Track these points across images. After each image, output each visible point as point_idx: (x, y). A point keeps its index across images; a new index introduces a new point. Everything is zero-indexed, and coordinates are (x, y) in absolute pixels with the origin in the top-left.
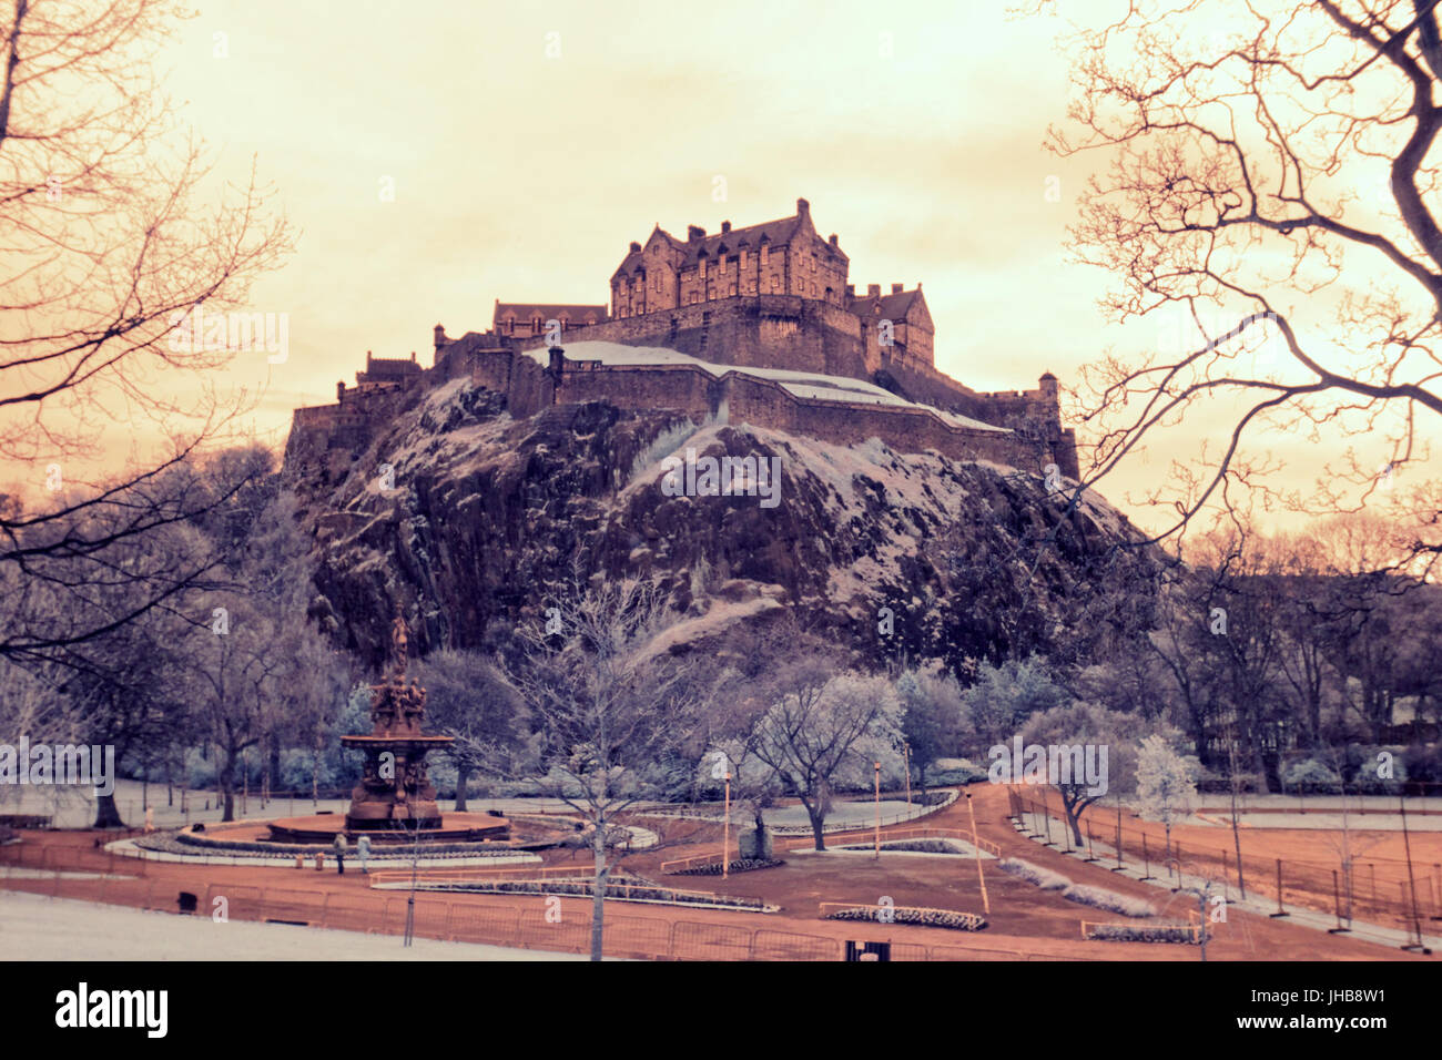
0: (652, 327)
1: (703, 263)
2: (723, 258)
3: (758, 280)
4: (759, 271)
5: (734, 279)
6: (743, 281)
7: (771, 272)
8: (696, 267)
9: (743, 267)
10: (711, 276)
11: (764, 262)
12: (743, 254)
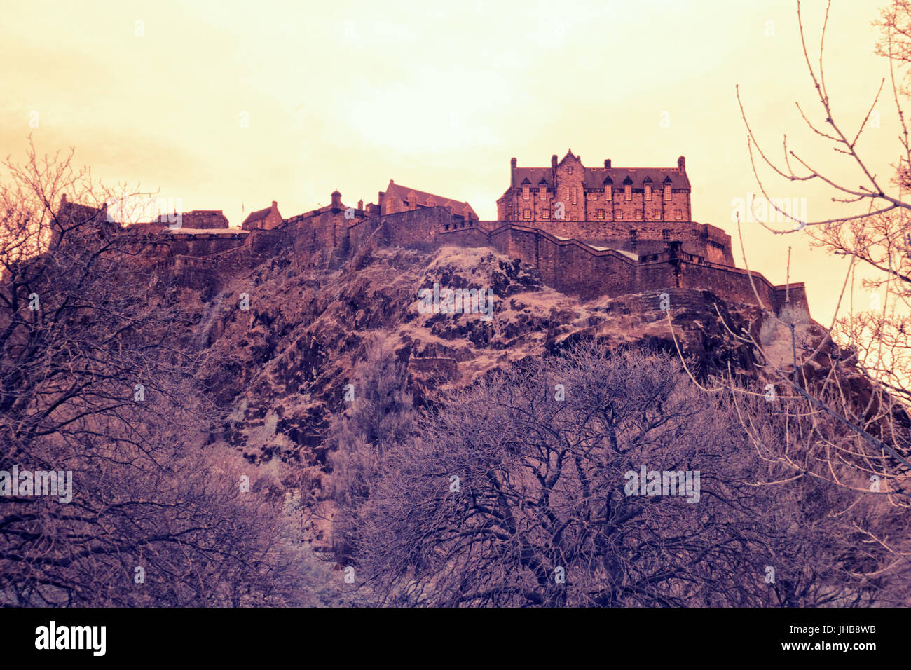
0: (610, 233)
1: (608, 188)
2: (628, 188)
3: (663, 212)
4: (663, 204)
5: (640, 206)
6: (648, 209)
7: (674, 207)
8: (602, 191)
9: (648, 198)
10: (616, 200)
11: (667, 198)
12: (648, 189)
